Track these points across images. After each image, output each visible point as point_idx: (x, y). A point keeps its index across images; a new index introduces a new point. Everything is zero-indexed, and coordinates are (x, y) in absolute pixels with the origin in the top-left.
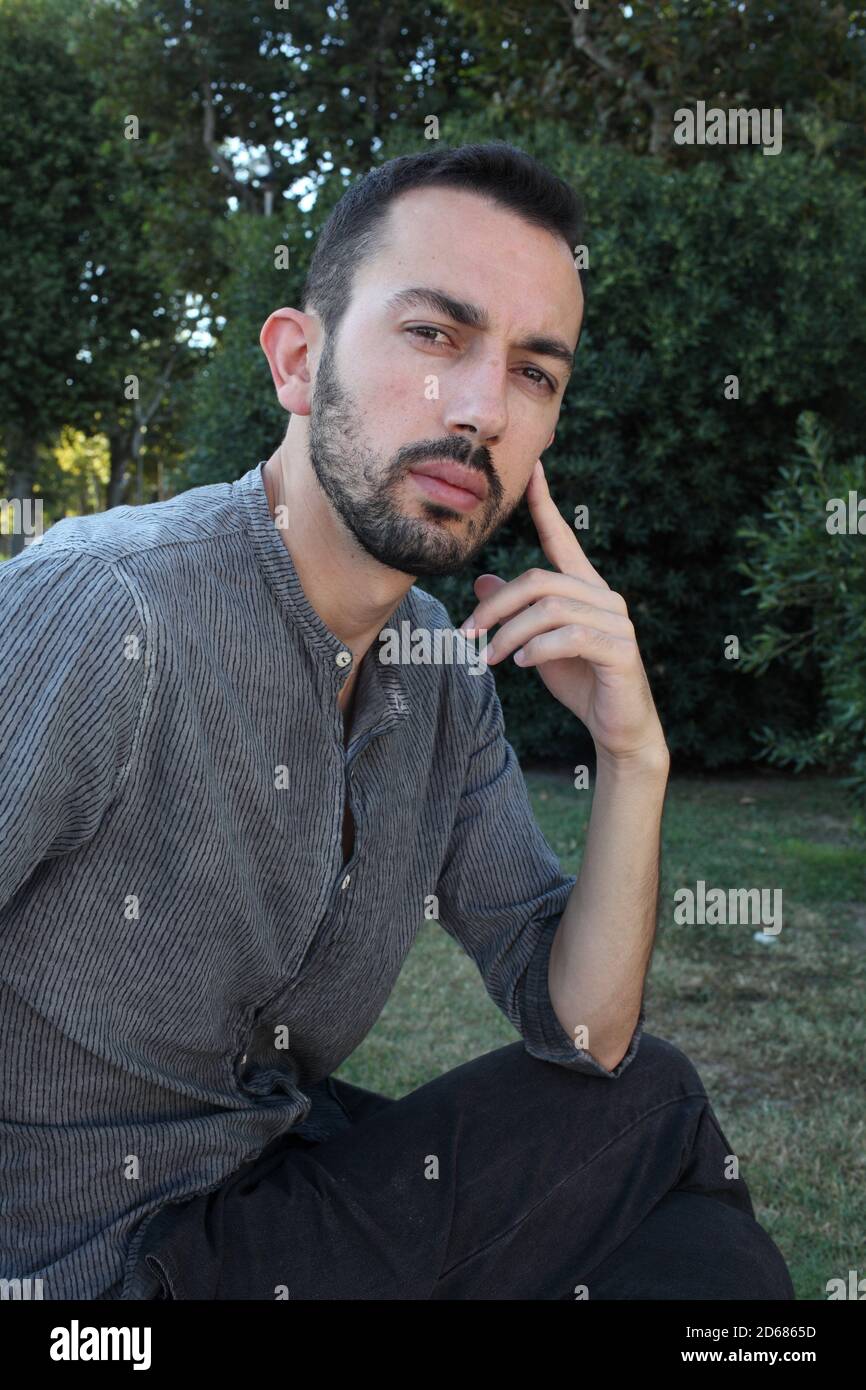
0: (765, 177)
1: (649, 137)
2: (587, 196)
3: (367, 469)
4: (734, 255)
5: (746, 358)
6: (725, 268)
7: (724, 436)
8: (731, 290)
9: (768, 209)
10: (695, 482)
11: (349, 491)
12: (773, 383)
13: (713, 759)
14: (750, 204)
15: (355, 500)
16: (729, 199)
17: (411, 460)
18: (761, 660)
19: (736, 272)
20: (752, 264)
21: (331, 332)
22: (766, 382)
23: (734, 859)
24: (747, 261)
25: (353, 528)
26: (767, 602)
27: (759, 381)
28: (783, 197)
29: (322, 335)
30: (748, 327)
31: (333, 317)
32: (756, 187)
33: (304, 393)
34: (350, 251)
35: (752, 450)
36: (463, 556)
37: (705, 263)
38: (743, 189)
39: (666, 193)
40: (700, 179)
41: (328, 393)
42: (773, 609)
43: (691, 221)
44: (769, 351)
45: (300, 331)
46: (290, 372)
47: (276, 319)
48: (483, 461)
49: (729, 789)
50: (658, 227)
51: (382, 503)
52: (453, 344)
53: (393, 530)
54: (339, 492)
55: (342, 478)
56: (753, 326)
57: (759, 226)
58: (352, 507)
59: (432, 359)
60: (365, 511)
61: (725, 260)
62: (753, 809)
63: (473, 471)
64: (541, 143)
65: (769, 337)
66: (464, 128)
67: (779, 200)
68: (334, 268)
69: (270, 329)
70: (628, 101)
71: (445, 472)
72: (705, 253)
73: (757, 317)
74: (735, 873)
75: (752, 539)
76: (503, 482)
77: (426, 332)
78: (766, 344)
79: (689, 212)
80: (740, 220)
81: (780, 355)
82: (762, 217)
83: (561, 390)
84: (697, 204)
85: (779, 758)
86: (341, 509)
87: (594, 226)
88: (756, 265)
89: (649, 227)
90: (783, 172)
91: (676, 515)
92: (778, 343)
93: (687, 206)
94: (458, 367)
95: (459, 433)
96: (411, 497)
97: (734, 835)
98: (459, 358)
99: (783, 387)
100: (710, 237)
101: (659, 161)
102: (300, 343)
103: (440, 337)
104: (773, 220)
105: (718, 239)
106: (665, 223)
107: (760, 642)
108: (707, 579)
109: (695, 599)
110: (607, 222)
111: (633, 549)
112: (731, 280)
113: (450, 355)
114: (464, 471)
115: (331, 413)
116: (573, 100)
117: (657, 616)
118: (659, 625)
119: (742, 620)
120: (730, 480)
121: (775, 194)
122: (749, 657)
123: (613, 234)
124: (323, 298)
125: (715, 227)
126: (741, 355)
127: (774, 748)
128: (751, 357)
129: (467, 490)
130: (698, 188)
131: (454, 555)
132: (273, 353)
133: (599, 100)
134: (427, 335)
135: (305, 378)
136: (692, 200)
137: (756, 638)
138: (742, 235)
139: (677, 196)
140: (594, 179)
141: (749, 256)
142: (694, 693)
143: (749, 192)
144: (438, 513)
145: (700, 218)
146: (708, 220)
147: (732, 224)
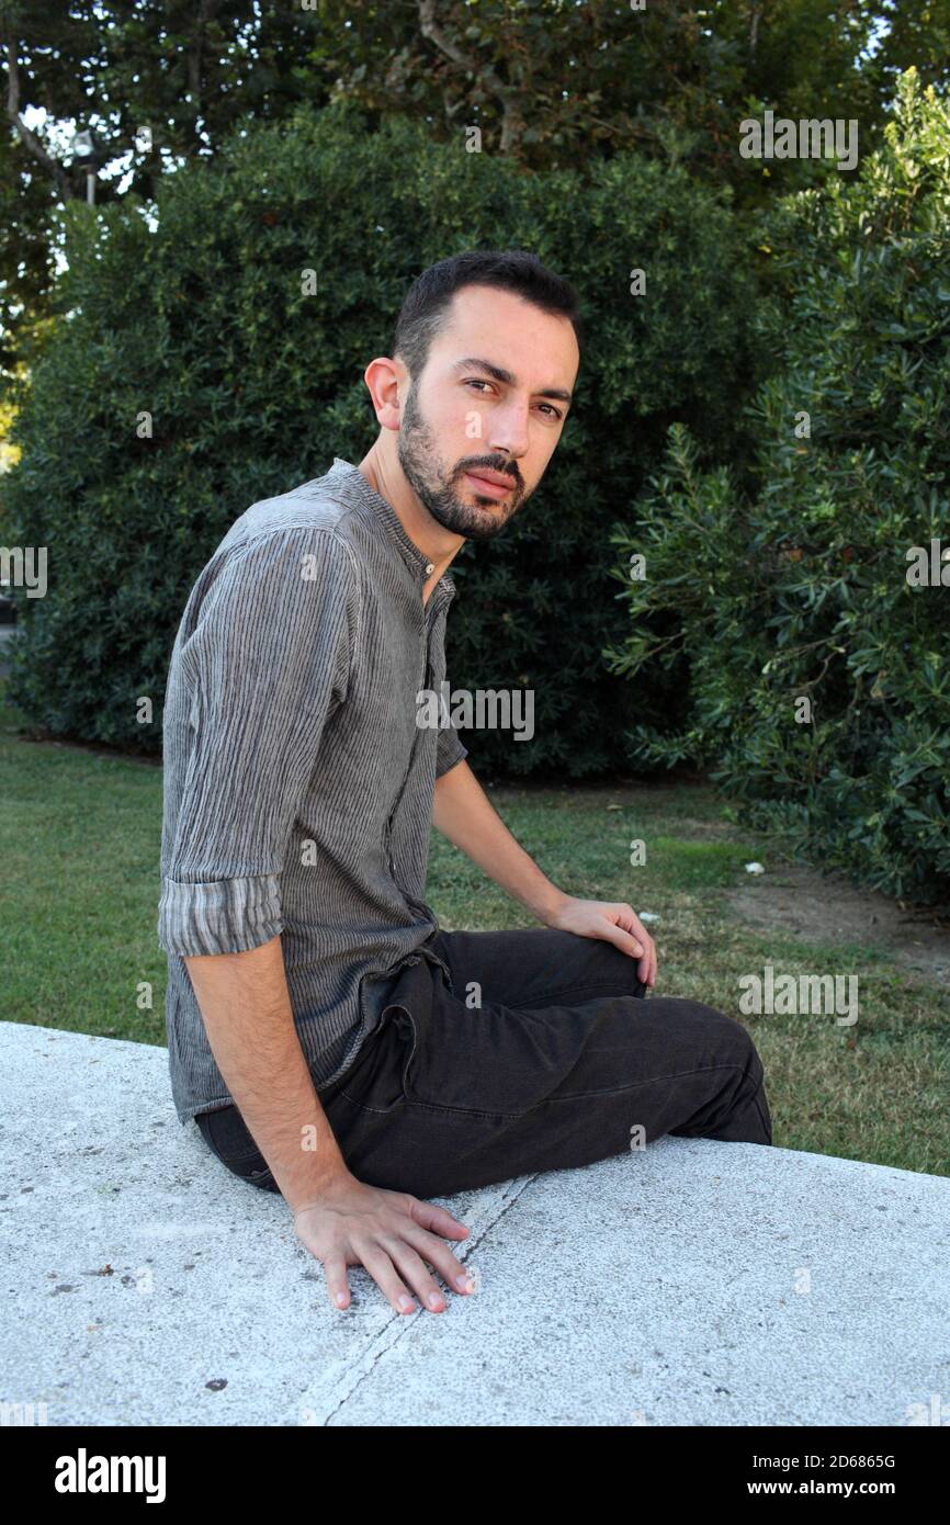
0: (624, 186)
1: (499, 132)
2: (447, 199)
3: (439, 471)
4: (594, 263)
5: (607, 368)
6: (585, 276)
7: (585, 445)
8: (592, 299)
9: (627, 218)
10: (558, 491)
11: (428, 484)
12: (635, 392)
13: (578, 768)
14: (609, 212)
15: (432, 490)
16: (588, 206)
17: (465, 468)
18: (633, 663)
19: (596, 281)
20: (611, 273)
21: (415, 379)
22: (627, 391)
23: (610, 854)
24: (607, 270)
25: (429, 509)
26: (638, 606)
27: (620, 391)
28: (641, 206)
29: (409, 380)
30: (609, 336)
31: (416, 368)
32: (614, 195)
33: (396, 415)
34: (427, 325)
35: (614, 459)
36: (499, 527)
37: (565, 271)
38: (601, 197)
39: (525, 198)
40: (559, 185)
41: (413, 420)
42: (644, 614)
43: (551, 227)
44: (630, 361)
45: (392, 373)
46: (385, 401)
47: (376, 365)
48: (513, 469)
49: (595, 798)
50: (519, 232)
51: (449, 494)
52: (495, 393)
53: (455, 511)
54: (421, 484)
55: (425, 476)
56: (613, 335)
57: (618, 234)
58: (430, 494)
59: (483, 403)
60: (438, 499)
61: (585, 268)
62: (620, 813)
63: (506, 476)
64: (397, 141)
65: (629, 347)
66: (316, 120)
67: (637, 209)
68: (417, 336)
69: (372, 370)
70: (477, 94)
71: (489, 476)
72: (565, 260)
73: (617, 327)
74: (613, 867)
75: (624, 545)
76: (525, 479)
77: (477, 384)
78: (627, 354)
79: (549, 218)
80: (598, 228)
81: (640, 365)
82: (620, 225)
83: (564, 417)
84: (557, 211)
85: (652, 757)
86: (421, 496)
87: (455, 230)
88: (615, 274)
89: (511, 231)
90: (640, 181)
91: (540, 525)
92: (638, 353)
93: (547, 212)
94: (499, 408)
95: (498, 452)
96: (467, 491)
97: (606, 836)
98: (499, 402)
99: (644, 396)
100: (569, 244)
101: (511, 160)
102: (392, 381)
103: (487, 388)
104: (633, 230)
105: (578, 246)
106: (526, 229)
107: (631, 645)
108: (569, 589)
109: (558, 608)
110: (468, 227)
111: (496, 558)
112: (591, 287)
113: (493, 400)
114: (502, 476)
115: (416, 433)
116: (420, 90)
117: (519, 625)
118: (525, 635)
119: (605, 630)
120: (592, 490)
121: (634, 203)
122: (622, 661)
123: (474, 239)
124: (408, 354)
125: (574, 235)
126: (602, 364)
127: (647, 747)
128: (613, 367)
129: (504, 487)
130: (557, 194)
131: (495, 527)
132: (373, 387)
133: (448, 92)
134: (478, 387)
135: (396, 406)
136: (552, 206)
137: (628, 641)
138: (601, 244)
139: (537, 201)
140: (454, 183)
141: (609, 264)
142: (558, 703)
143: (607, 200)
144: (484, 502)
145: (559, 225)
146: (568, 227)
147: (592, 231)
